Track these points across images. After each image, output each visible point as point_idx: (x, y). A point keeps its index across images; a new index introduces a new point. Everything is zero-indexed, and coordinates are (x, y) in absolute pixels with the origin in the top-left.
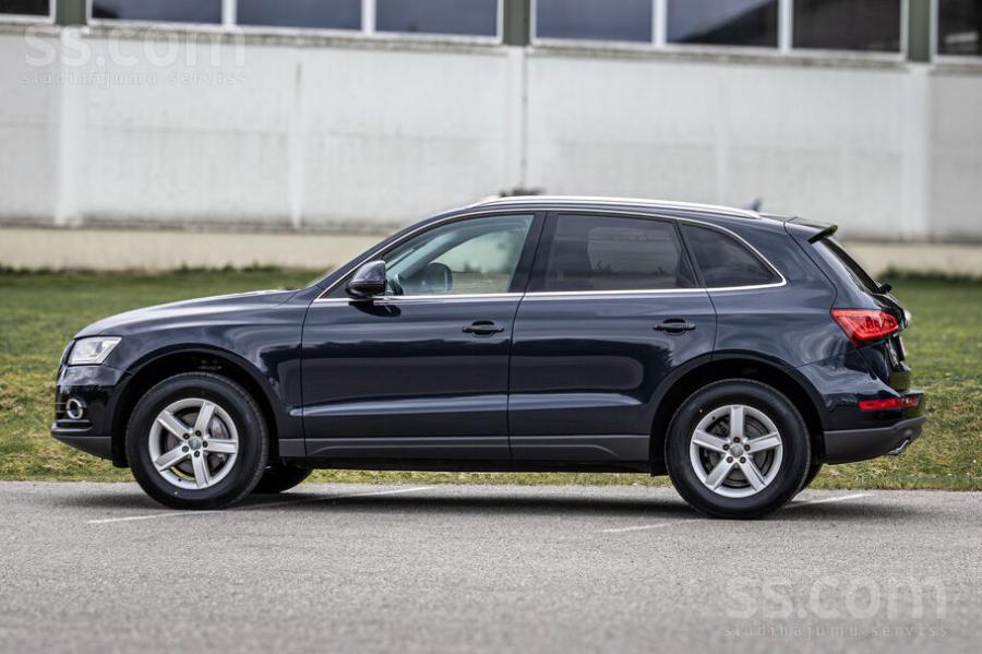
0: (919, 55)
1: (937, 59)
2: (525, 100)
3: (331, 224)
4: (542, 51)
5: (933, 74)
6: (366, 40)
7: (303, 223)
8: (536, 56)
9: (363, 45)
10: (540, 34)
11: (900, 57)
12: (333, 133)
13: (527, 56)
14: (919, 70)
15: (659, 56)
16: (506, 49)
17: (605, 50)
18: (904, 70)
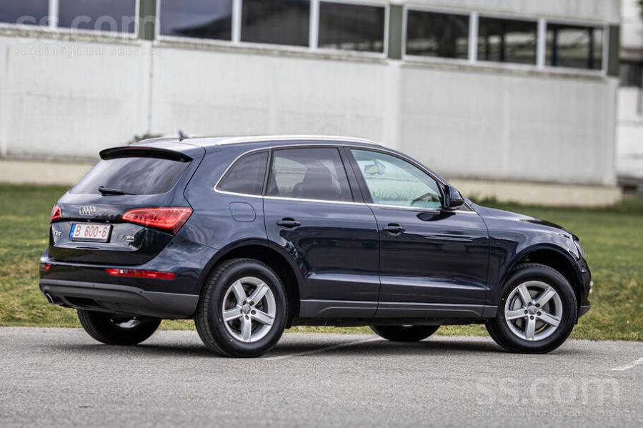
0: (395, 55)
1: (406, 58)
2: (151, 75)
3: (26, 154)
4: (163, 44)
5: (403, 67)
6: (51, 33)
7: (9, 153)
8: (160, 47)
9: (49, 36)
10: (162, 33)
11: (383, 56)
12: (29, 94)
13: (153, 47)
14: (395, 64)
15: (236, 50)
16: (140, 42)
17: (202, 45)
18: (386, 64)
